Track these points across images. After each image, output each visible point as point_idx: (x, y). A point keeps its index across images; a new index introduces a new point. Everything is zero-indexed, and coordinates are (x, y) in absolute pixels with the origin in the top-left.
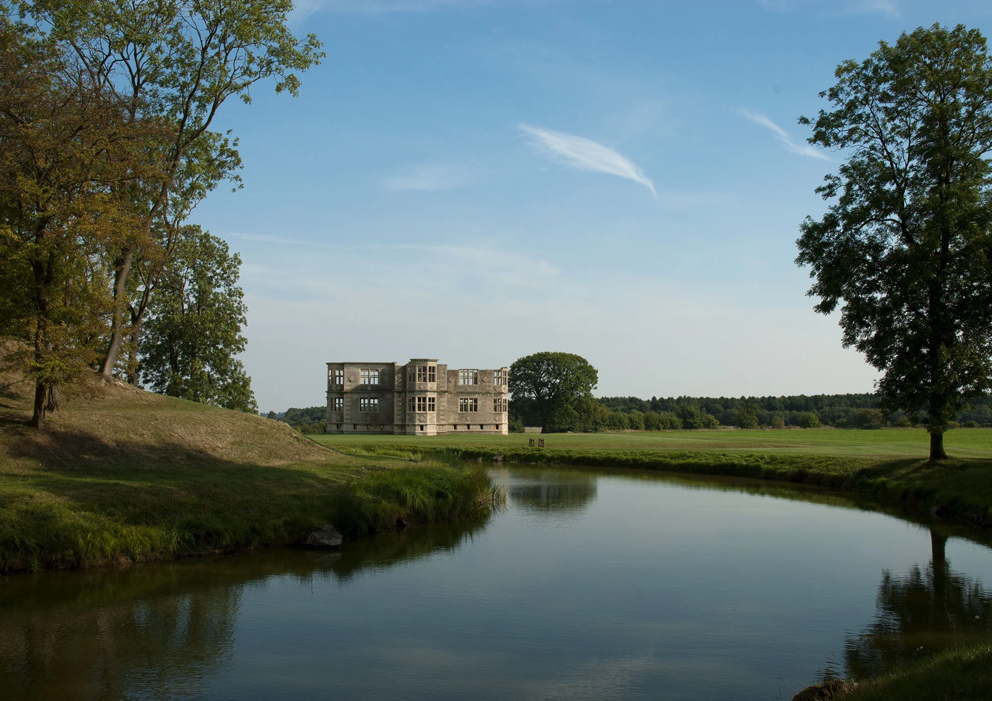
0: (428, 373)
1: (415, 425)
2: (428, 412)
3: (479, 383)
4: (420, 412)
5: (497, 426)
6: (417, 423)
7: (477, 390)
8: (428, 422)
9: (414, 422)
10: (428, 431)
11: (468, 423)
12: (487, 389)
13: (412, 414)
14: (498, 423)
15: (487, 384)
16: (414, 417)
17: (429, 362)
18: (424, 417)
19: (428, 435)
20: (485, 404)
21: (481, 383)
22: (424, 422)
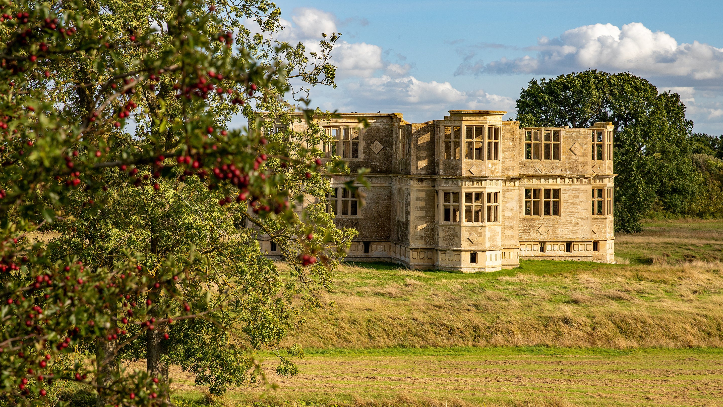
0: (487, 141)
1: (461, 251)
2: (487, 223)
3: (563, 157)
4: (470, 223)
5: (596, 246)
6: (465, 245)
7: (559, 172)
8: (487, 245)
9: (459, 243)
10: (488, 263)
11: (541, 238)
12: (581, 168)
13: (452, 228)
14: (596, 237)
15: (581, 159)
16: (459, 235)
17: (488, 118)
18: (480, 235)
19: (487, 270)
20: (577, 200)
21: (569, 157)
22: (479, 244)
